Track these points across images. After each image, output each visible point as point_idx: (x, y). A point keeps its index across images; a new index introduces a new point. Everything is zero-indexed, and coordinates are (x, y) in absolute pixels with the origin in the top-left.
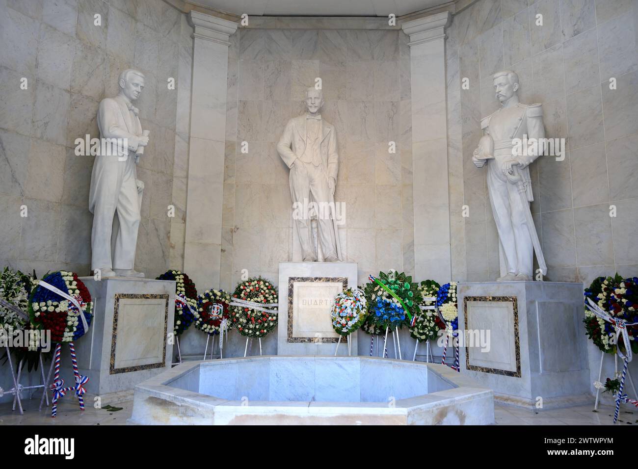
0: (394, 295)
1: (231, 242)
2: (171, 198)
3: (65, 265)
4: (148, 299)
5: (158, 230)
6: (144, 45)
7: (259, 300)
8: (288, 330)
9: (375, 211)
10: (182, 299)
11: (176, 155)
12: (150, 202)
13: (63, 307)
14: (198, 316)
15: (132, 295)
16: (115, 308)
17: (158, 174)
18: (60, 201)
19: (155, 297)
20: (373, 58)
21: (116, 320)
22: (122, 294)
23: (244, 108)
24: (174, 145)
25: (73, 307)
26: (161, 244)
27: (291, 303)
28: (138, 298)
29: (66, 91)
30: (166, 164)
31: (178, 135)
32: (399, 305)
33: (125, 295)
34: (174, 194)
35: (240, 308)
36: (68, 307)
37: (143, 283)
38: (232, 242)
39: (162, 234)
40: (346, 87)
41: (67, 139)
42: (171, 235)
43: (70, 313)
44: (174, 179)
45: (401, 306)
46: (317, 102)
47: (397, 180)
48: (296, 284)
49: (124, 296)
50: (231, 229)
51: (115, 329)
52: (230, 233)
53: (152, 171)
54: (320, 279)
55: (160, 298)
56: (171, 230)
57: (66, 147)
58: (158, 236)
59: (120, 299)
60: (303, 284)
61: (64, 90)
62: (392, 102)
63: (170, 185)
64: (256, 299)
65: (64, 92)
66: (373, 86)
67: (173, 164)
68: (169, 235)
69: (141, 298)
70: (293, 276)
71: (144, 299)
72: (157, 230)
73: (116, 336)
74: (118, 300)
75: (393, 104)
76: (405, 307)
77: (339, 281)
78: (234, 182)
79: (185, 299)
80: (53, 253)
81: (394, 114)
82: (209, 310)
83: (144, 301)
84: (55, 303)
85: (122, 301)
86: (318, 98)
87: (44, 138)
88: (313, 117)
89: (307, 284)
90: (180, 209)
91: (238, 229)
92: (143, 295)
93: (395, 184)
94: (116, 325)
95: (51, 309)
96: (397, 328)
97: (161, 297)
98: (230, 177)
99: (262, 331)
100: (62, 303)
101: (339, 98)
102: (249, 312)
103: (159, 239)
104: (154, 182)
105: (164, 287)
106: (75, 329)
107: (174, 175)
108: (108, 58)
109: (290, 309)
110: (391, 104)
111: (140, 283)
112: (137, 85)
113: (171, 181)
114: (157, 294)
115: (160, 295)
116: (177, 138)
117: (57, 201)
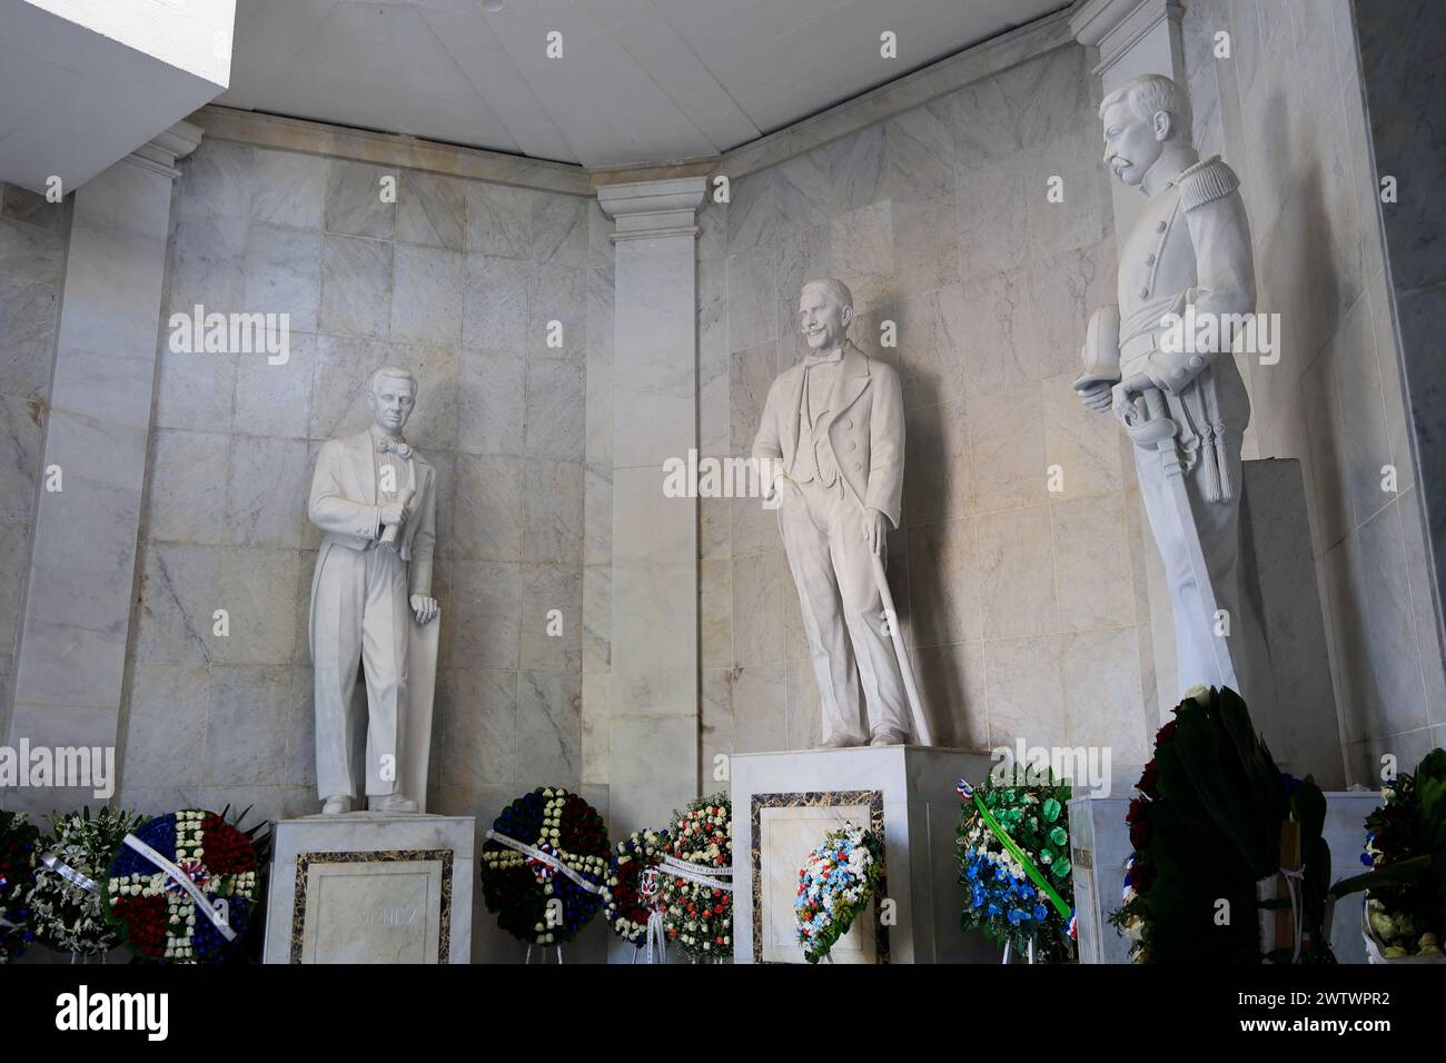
0: (1009, 841)
1: (728, 706)
2: (581, 615)
3: (306, 790)
4: (389, 863)
5: (546, 694)
6: (486, 297)
7: (706, 856)
8: (754, 940)
9: (1053, 581)
10: (547, 856)
11: (588, 514)
12: (520, 633)
13: (157, 886)
14: (608, 897)
15: (343, 854)
16: (297, 885)
17: (538, 567)
18: (289, 662)
19: (413, 856)
20: (1020, 145)
21: (300, 911)
22: (317, 854)
23: (741, 369)
24: (584, 494)
25: (173, 885)
26: (555, 725)
27: (758, 865)
28: (362, 860)
29: (300, 440)
30: (559, 542)
31: (592, 470)
32: (1018, 872)
33: (324, 855)
34: (586, 608)
35: (672, 879)
36: (166, 885)
37: (374, 826)
38: (731, 705)
39: (556, 700)
40: (956, 247)
41: (303, 534)
42: (585, 701)
43: (172, 899)
44: (587, 572)
45: (1022, 875)
46: (823, 317)
47: (1108, 475)
48: (765, 813)
49: (322, 857)
50: (727, 672)
51: (298, 931)
52: (725, 684)
53: (521, 563)
54: (819, 797)
55: (426, 859)
56: (584, 691)
57: (301, 552)
58: (546, 708)
59: (310, 865)
60: (779, 811)
61: (294, 439)
62: (1079, 250)
63: (575, 588)
64: (698, 855)
65: (294, 443)
66: (1025, 222)
67: (582, 538)
68: (576, 703)
69: (370, 860)
70: (760, 792)
71: (377, 863)
72: (541, 694)
73: (301, 946)
74: (305, 866)
75: (1082, 257)
76: (1037, 878)
77: (860, 801)
78: (729, 556)
79: (558, 856)
80: (275, 770)
81: (1087, 283)
82: (637, 883)
83: (379, 867)
84: (144, 878)
85: (315, 869)
86: (823, 307)
87: (252, 543)
88: (821, 359)
89: (792, 811)
90: (602, 639)
91: (741, 670)
92: (377, 853)
93: (1104, 492)
94: (302, 922)
95: (135, 890)
96: (1030, 945)
97: (430, 856)
98: (718, 544)
99: (719, 939)
100: (156, 877)
101: (942, 281)
102: (685, 889)
103: (549, 715)
104: (529, 588)
105: (438, 832)
106: (190, 931)
107: (586, 563)
108: (396, 349)
109: (757, 880)
110: (1078, 256)
111: (367, 827)
112: (391, 397)
113: (579, 576)
114: (418, 849)
115: (427, 852)
116: (589, 477)
117: (283, 663)
